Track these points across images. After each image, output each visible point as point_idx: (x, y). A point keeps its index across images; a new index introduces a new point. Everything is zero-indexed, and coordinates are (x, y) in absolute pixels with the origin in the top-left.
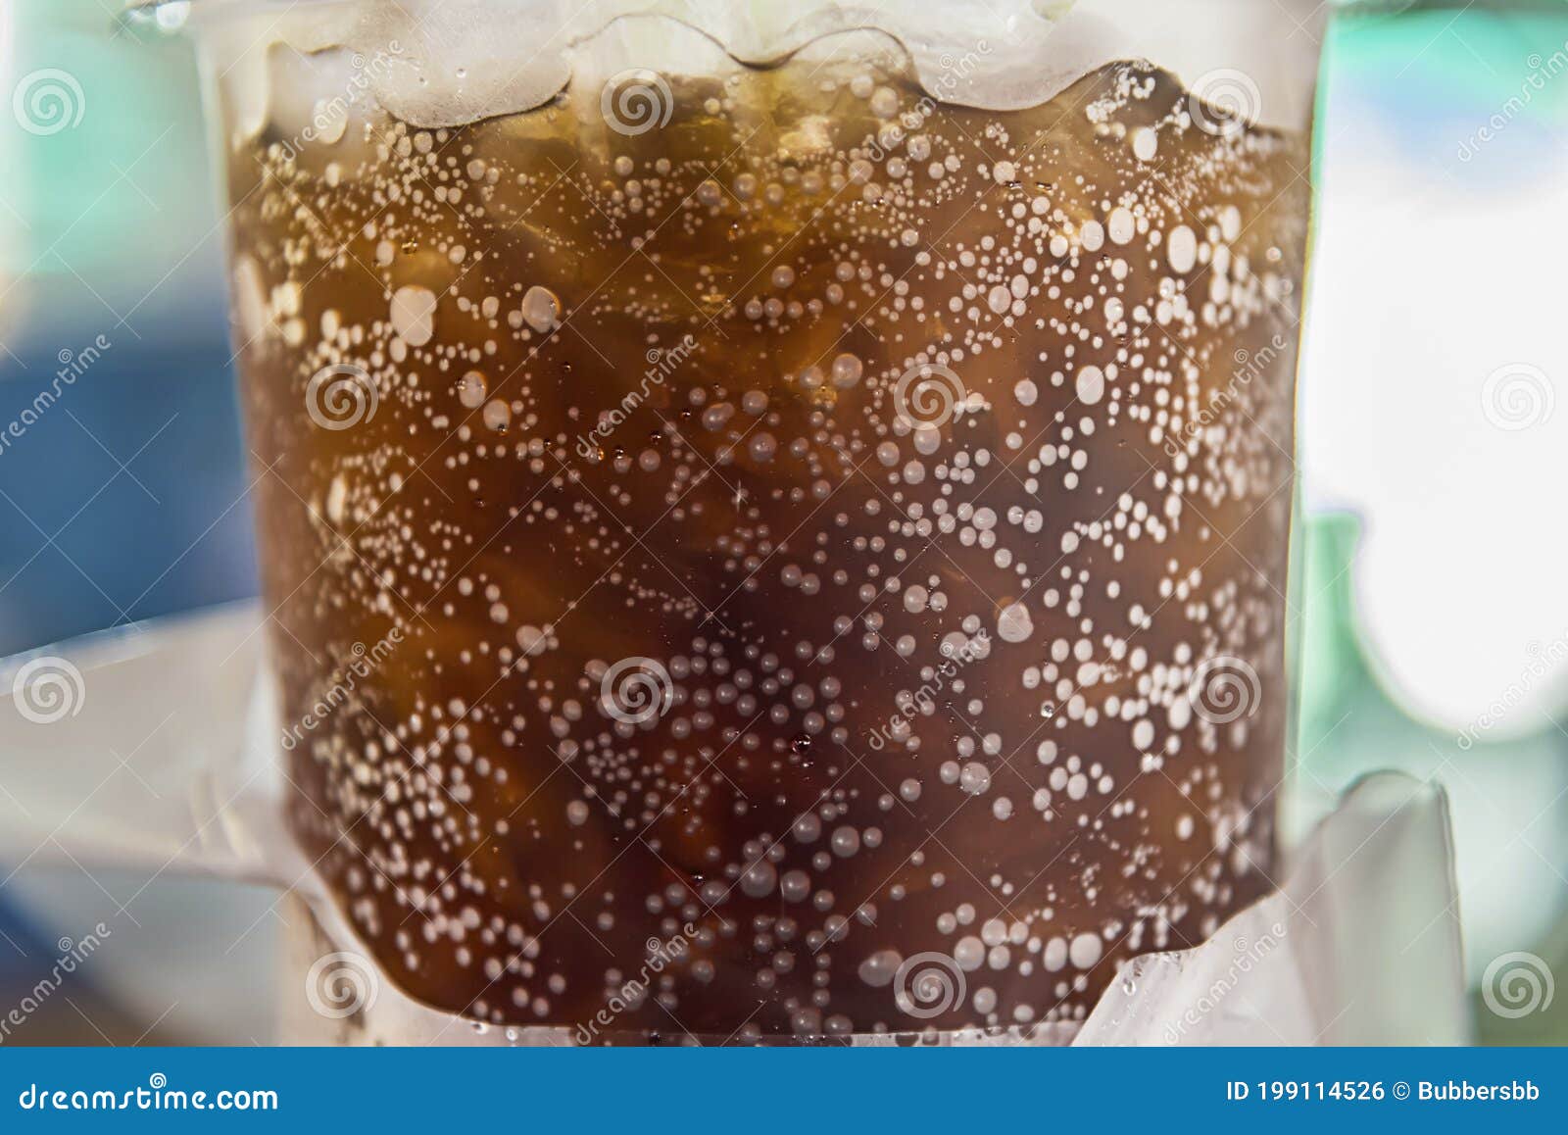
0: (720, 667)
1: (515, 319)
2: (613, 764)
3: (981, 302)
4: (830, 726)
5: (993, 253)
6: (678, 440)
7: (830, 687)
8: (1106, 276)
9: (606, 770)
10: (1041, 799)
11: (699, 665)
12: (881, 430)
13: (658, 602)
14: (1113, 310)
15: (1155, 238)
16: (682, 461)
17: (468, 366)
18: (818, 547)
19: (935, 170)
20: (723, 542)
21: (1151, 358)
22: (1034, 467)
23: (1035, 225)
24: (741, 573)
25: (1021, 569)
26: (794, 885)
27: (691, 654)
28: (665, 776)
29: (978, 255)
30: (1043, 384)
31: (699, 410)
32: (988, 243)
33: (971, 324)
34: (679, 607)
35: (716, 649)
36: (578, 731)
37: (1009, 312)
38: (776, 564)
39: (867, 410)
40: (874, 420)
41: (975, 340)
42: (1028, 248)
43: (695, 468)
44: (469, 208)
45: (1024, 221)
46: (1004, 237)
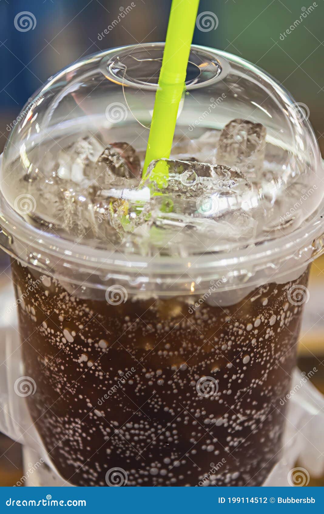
0: (147, 427)
1: (96, 345)
2: (118, 443)
3: (220, 349)
4: (174, 440)
5: (223, 338)
6: (138, 379)
7: (175, 432)
8: (253, 334)
9: (116, 444)
10: (227, 449)
11: (142, 426)
12: (192, 378)
13: (132, 412)
14: (254, 341)
15: (266, 321)
16: (139, 383)
17: (83, 352)
18: (174, 403)
19: (209, 321)
20: (149, 401)
21: (263, 348)
22: (230, 380)
23: (235, 329)
24: (154, 408)
25: (225, 403)
26: (163, 472)
27: (139, 424)
28: (132, 447)
29: (219, 339)
30: (234, 363)
31: (145, 374)
32: (222, 335)
33: (217, 354)
34: (137, 413)
35: (146, 423)
36: (109, 434)
37: (227, 349)
38: (162, 407)
39: (188, 374)
40: (190, 376)
41: (217, 357)
42: (233, 334)
43: (142, 385)
44: (85, 318)
45: (232, 329)
46: (226, 333)
